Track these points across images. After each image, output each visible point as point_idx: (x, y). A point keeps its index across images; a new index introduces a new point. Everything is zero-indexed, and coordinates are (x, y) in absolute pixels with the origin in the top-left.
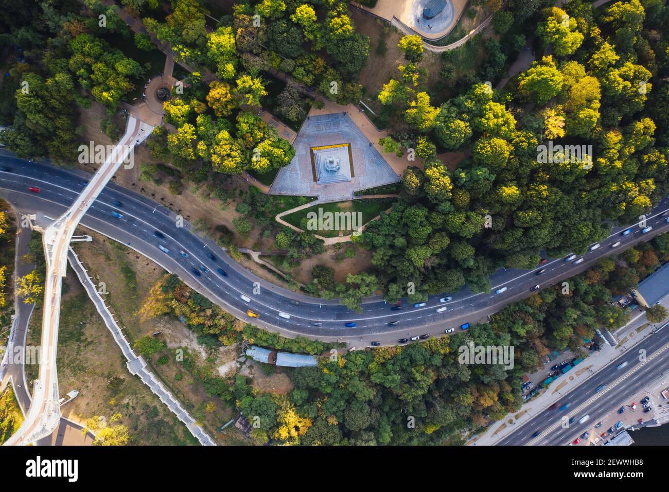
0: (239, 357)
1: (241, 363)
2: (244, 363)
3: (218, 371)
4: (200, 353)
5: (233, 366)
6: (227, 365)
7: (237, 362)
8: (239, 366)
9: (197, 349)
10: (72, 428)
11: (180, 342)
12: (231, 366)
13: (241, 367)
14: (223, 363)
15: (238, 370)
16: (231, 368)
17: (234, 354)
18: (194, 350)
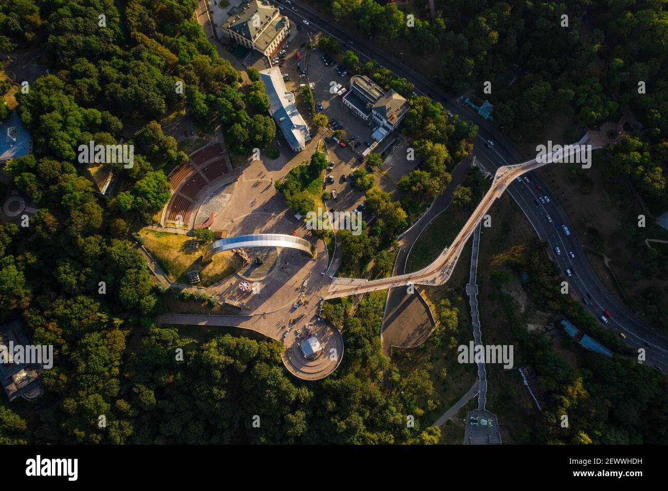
0: (548, 325)
1: (547, 330)
2: (549, 331)
3: (527, 326)
4: (521, 307)
5: (540, 329)
6: (536, 325)
7: (545, 327)
8: (544, 331)
9: (520, 303)
10: (419, 301)
11: (511, 291)
12: (538, 328)
13: (546, 332)
14: (534, 323)
15: (543, 333)
16: (538, 329)
17: (546, 320)
18: (518, 302)
